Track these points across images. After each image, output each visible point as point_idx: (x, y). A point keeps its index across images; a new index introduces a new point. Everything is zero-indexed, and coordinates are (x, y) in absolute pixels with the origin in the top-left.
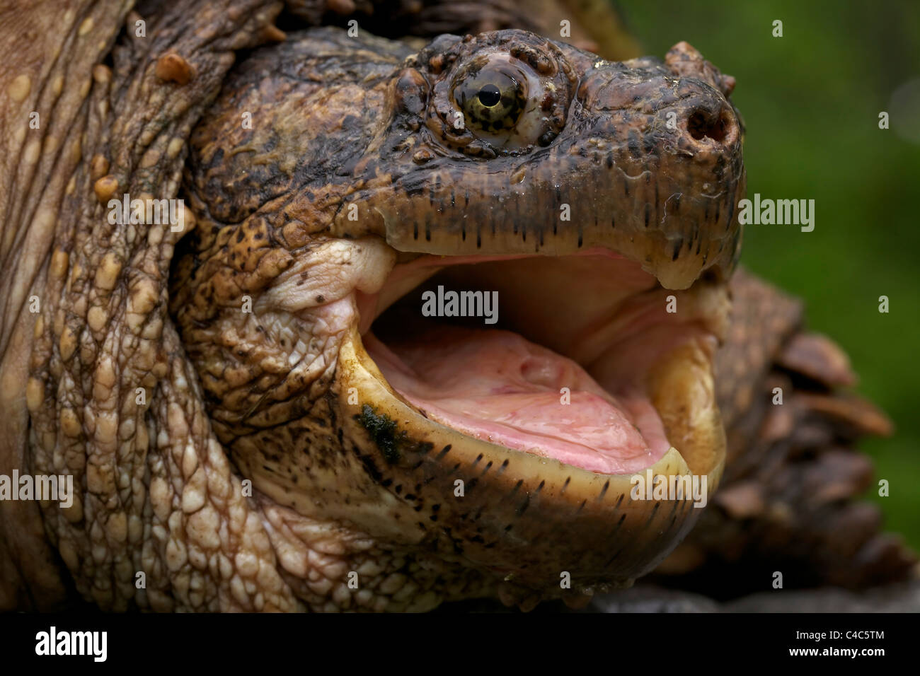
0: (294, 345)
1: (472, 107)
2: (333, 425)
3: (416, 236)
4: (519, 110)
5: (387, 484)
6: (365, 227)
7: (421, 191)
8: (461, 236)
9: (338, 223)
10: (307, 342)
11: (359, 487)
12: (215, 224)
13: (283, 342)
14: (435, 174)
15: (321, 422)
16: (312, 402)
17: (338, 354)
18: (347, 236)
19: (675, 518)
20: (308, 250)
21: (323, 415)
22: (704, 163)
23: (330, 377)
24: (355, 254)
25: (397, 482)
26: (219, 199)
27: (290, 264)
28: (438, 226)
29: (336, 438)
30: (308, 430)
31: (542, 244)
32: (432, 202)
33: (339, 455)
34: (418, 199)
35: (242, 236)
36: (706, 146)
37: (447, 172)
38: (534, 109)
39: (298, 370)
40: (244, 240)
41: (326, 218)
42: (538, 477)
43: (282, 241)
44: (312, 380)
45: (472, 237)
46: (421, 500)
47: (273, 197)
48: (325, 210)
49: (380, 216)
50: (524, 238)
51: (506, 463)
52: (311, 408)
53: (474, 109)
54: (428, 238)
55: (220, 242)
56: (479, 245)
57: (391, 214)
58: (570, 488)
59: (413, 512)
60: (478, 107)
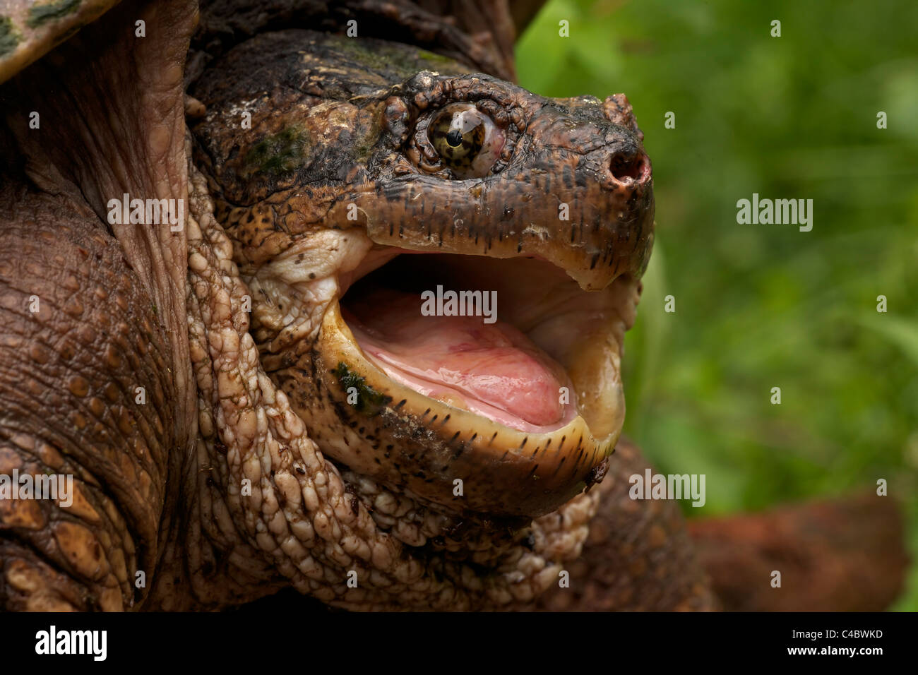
0: (289, 309)
1: (440, 145)
2: (313, 376)
3: (391, 234)
4: (476, 153)
5: (353, 426)
7: (398, 198)
8: (428, 237)
9: (330, 217)
10: (300, 309)
11: (329, 426)
12: (228, 204)
13: (280, 307)
14: (410, 185)
15: (304, 372)
16: (299, 357)
17: (322, 319)
18: (337, 227)
19: (577, 471)
20: (305, 237)
21: (306, 368)
23: (314, 338)
24: (342, 242)
25: (361, 425)
26: (233, 186)
27: (290, 246)
28: (410, 227)
29: (315, 386)
30: (293, 378)
31: (490, 248)
32: (406, 208)
33: (316, 399)
34: (395, 204)
35: (251, 218)
37: (420, 185)
38: (488, 151)
39: (290, 329)
40: (253, 222)
41: (321, 213)
42: (472, 431)
43: (284, 227)
44: (299, 339)
45: (435, 237)
46: (378, 441)
47: (279, 190)
48: (321, 205)
49: (364, 214)
50: (476, 242)
51: (448, 417)
52: (297, 361)
53: (442, 148)
54: (401, 236)
55: (233, 220)
56: (441, 244)
57: (373, 213)
58: (497, 440)
59: (372, 450)
60: (445, 146)
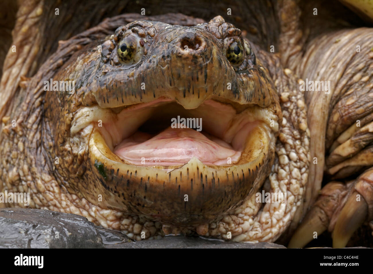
0: (80, 144)
2: (92, 170)
3: (105, 102)
4: (131, 53)
6: (91, 101)
7: (104, 85)
8: (117, 100)
9: (84, 101)
10: (82, 142)
13: (77, 144)
14: (108, 77)
17: (89, 143)
18: (87, 106)
20: (77, 112)
22: (187, 58)
23: (87, 152)
24: (91, 112)
25: (110, 187)
27: (73, 119)
28: (110, 97)
31: (142, 98)
32: (107, 88)
36: (187, 51)
37: (111, 76)
38: (139, 51)
39: (80, 152)
41: (80, 100)
42: (147, 176)
44: (83, 155)
45: (120, 99)
46: (118, 192)
48: (80, 96)
49: (94, 96)
50: (136, 97)
51: (136, 172)
54: (108, 102)
56: (123, 102)
57: (97, 95)
58: (158, 177)
